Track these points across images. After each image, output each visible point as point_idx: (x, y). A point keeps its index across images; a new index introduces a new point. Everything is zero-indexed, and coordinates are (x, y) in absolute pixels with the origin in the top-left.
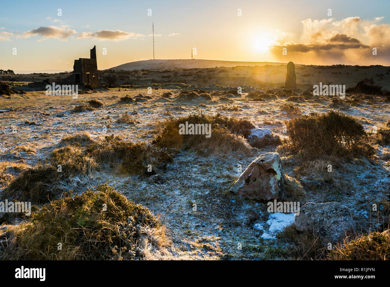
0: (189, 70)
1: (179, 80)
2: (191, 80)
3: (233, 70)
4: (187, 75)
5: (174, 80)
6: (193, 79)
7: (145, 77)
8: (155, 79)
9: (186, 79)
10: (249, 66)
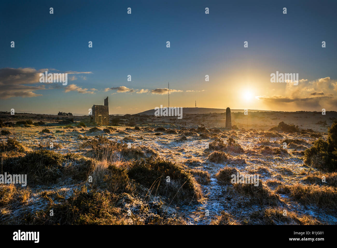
0: (190, 115)
1: (181, 122)
2: (190, 122)
3: (221, 115)
4: (188, 119)
5: (178, 122)
6: (191, 121)
7: (158, 120)
8: (164, 121)
9: (186, 121)
10: (233, 112)
